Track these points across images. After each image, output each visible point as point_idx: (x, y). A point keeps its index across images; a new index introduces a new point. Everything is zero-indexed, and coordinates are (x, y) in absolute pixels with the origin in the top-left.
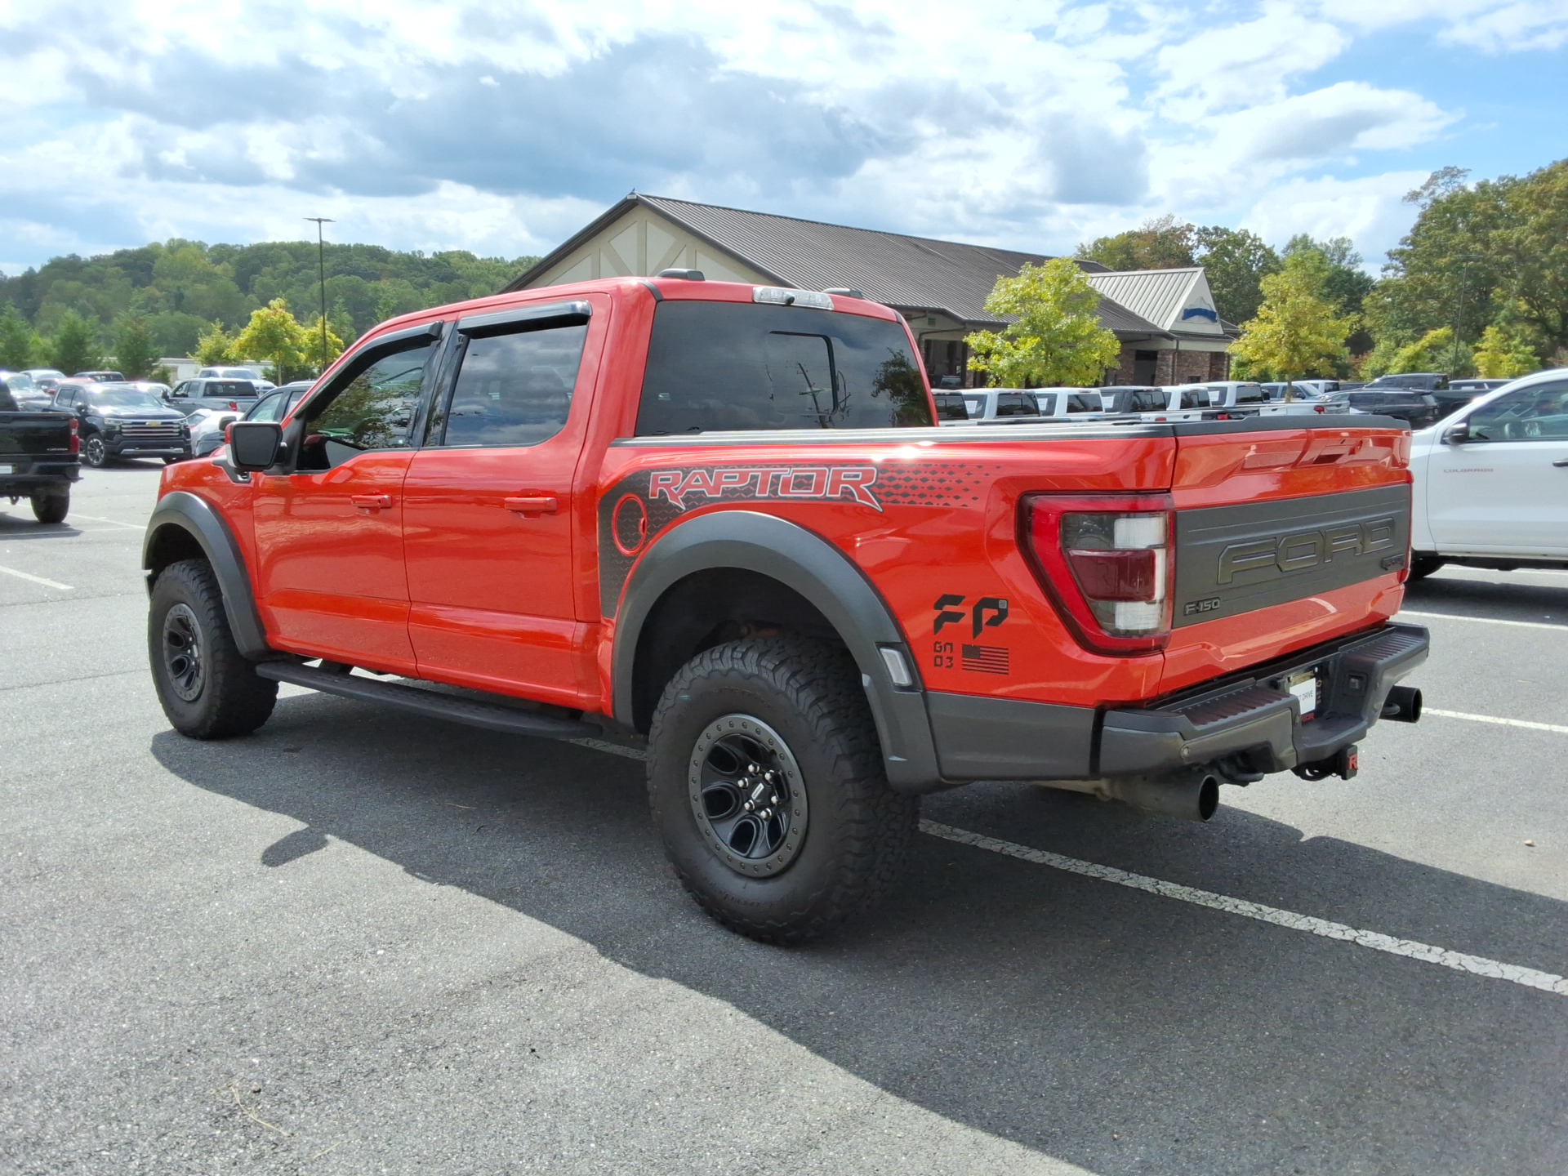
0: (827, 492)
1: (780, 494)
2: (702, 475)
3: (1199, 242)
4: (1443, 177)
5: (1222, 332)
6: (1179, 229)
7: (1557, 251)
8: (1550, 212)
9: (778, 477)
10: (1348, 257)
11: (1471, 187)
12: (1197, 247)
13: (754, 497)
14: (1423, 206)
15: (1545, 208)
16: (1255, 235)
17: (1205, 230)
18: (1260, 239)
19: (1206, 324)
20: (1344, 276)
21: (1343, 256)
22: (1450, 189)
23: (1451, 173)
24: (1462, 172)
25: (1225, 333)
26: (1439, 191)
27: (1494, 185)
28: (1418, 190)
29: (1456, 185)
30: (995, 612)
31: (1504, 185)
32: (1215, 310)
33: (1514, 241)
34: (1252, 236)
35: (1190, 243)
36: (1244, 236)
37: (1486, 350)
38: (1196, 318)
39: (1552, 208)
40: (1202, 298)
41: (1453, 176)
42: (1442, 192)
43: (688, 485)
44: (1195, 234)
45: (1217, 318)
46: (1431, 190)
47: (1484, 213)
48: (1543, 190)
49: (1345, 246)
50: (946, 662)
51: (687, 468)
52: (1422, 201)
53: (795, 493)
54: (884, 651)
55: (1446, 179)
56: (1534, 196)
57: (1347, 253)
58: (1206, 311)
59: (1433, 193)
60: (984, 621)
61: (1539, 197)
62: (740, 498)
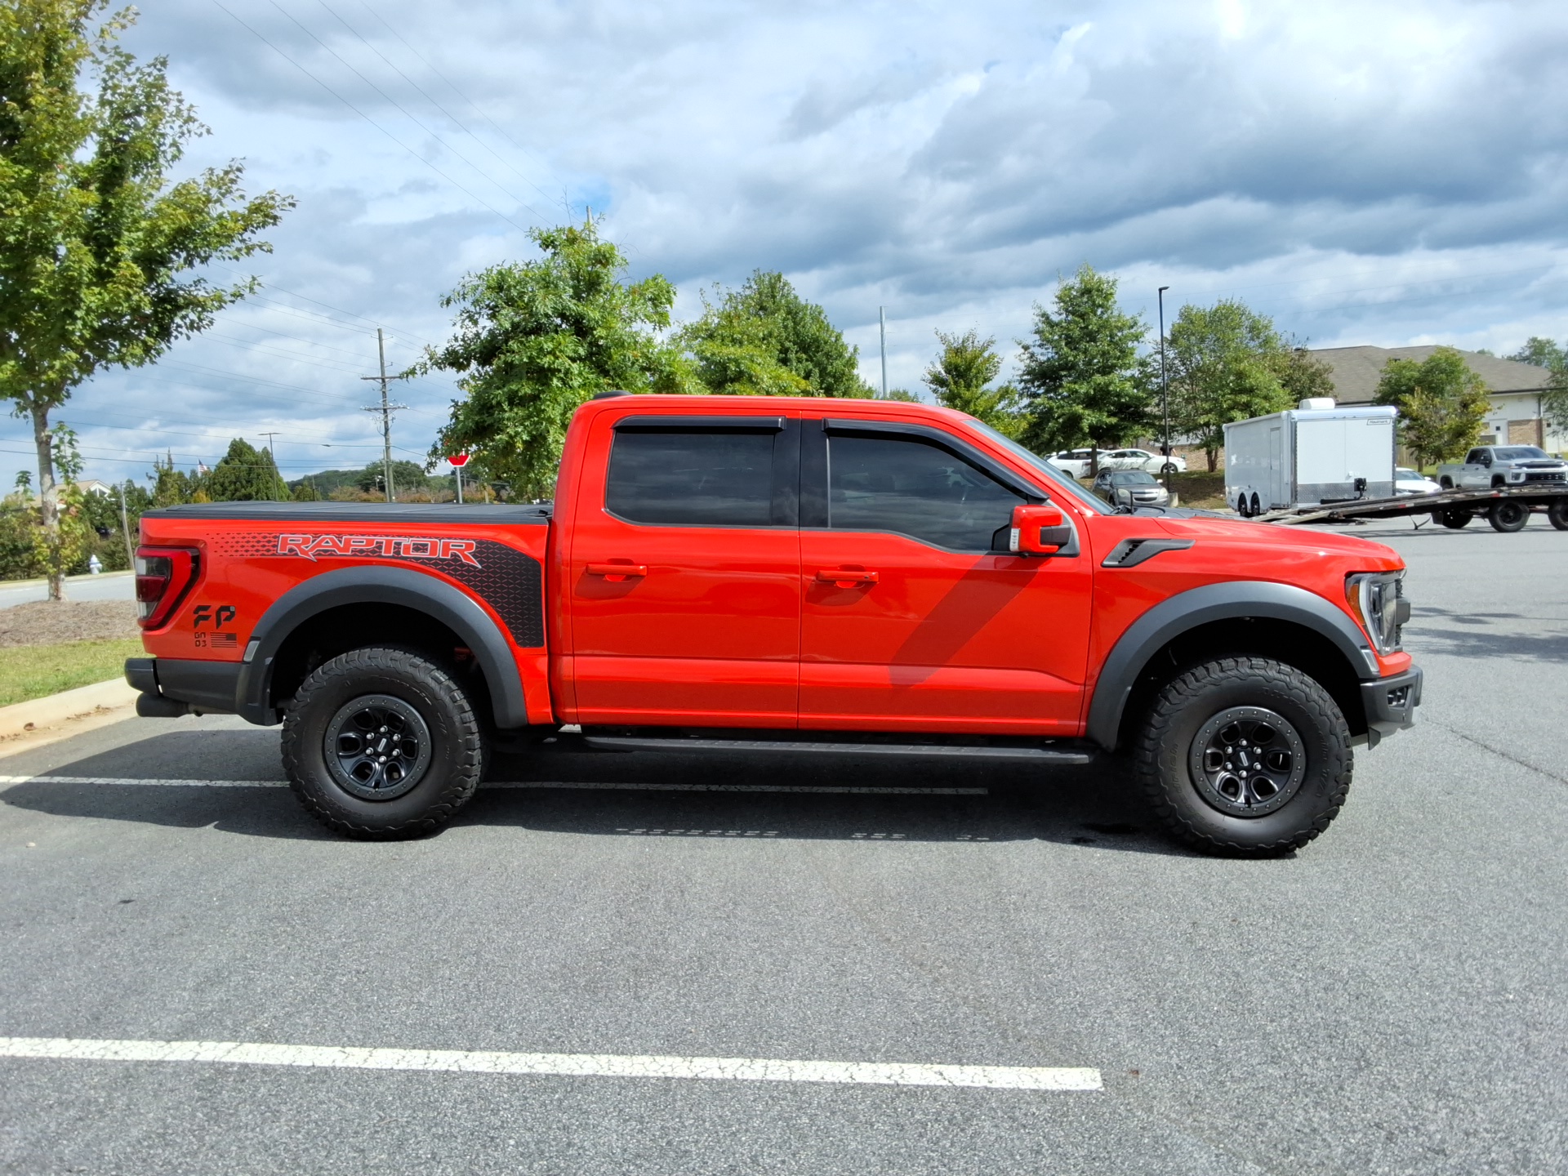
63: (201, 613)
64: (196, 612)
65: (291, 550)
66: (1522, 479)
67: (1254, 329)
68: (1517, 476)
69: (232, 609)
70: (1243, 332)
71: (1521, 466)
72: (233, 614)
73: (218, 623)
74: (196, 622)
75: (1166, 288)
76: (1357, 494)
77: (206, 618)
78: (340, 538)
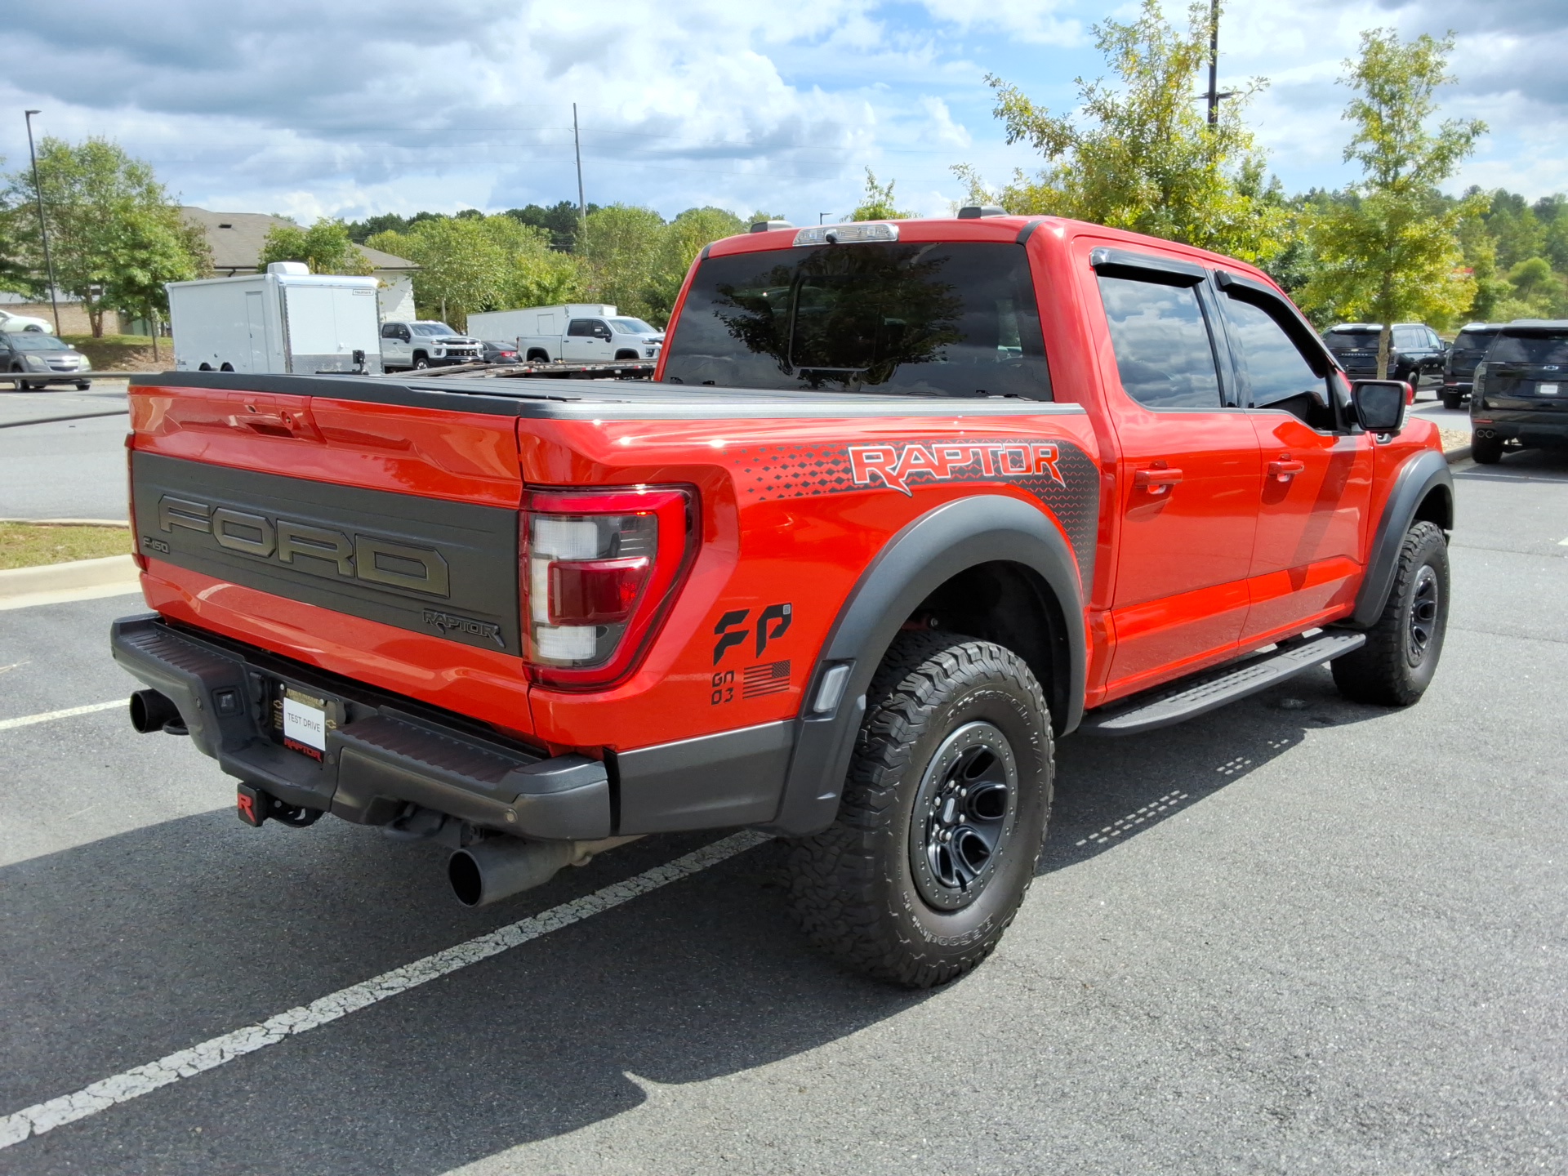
63: (730, 629)
64: (719, 629)
65: (874, 477)
66: (443, 355)
67: (133, 176)
68: (439, 352)
69: (787, 610)
70: (120, 176)
71: (441, 342)
72: (787, 619)
73: (761, 644)
74: (718, 652)
75: (36, 112)
76: (357, 367)
77: (737, 638)
78: (929, 448)
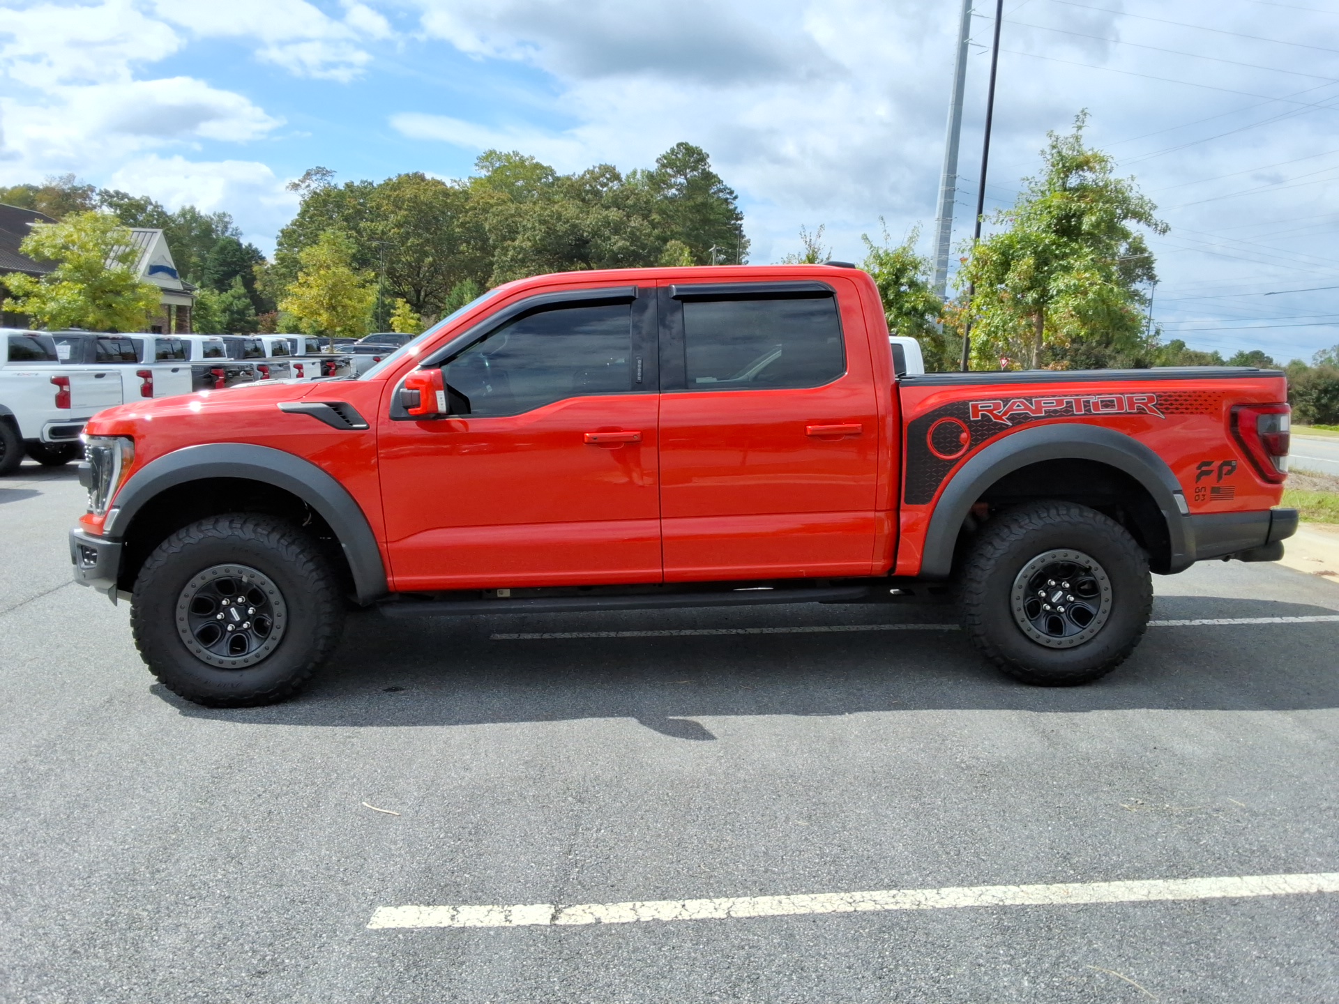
0: (1126, 409)
1: (1093, 412)
2: (1022, 402)
3: (102, 202)
4: (316, 175)
5: (181, 288)
6: (80, 188)
7: (413, 243)
8: (404, 213)
9: (1088, 402)
10: (230, 230)
11: (341, 186)
12: (100, 207)
13: (1073, 415)
14: (302, 196)
15: (400, 209)
16: (156, 202)
17: (107, 192)
18: (162, 206)
19: (167, 279)
20: (234, 245)
21: (226, 228)
22: (322, 185)
23: (322, 172)
24: (329, 172)
25: (185, 289)
26: (314, 185)
27: (358, 186)
28: (297, 182)
29: (326, 182)
30: (1230, 468)
31: (365, 187)
32: (175, 268)
33: (379, 232)
34: (154, 203)
35: (94, 203)
36: (146, 202)
37: (399, 316)
38: (160, 274)
39: (406, 210)
40: (164, 257)
41: (323, 175)
42: (316, 185)
43: (1011, 409)
44: (97, 194)
45: (178, 275)
46: (307, 184)
47: (354, 207)
48: (398, 195)
49: (226, 220)
50: (1202, 498)
51: (1007, 398)
52: (302, 191)
53: (1103, 411)
54: (1175, 495)
55: (319, 176)
56: (392, 199)
57: (229, 226)
58: (168, 268)
59: (308, 186)
60: (1224, 472)
61: (395, 200)
62: (1061, 415)
